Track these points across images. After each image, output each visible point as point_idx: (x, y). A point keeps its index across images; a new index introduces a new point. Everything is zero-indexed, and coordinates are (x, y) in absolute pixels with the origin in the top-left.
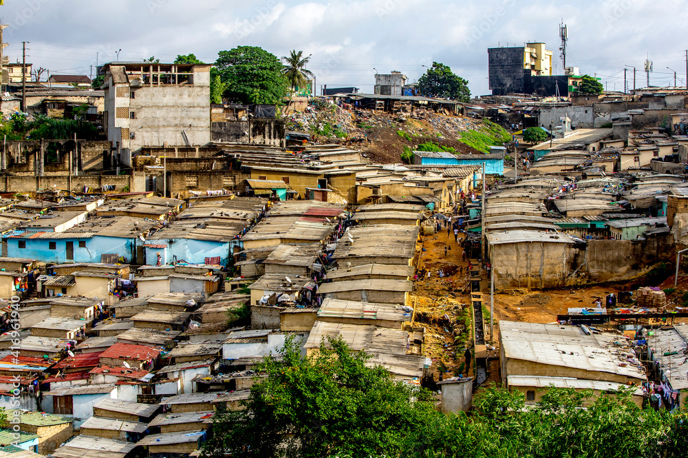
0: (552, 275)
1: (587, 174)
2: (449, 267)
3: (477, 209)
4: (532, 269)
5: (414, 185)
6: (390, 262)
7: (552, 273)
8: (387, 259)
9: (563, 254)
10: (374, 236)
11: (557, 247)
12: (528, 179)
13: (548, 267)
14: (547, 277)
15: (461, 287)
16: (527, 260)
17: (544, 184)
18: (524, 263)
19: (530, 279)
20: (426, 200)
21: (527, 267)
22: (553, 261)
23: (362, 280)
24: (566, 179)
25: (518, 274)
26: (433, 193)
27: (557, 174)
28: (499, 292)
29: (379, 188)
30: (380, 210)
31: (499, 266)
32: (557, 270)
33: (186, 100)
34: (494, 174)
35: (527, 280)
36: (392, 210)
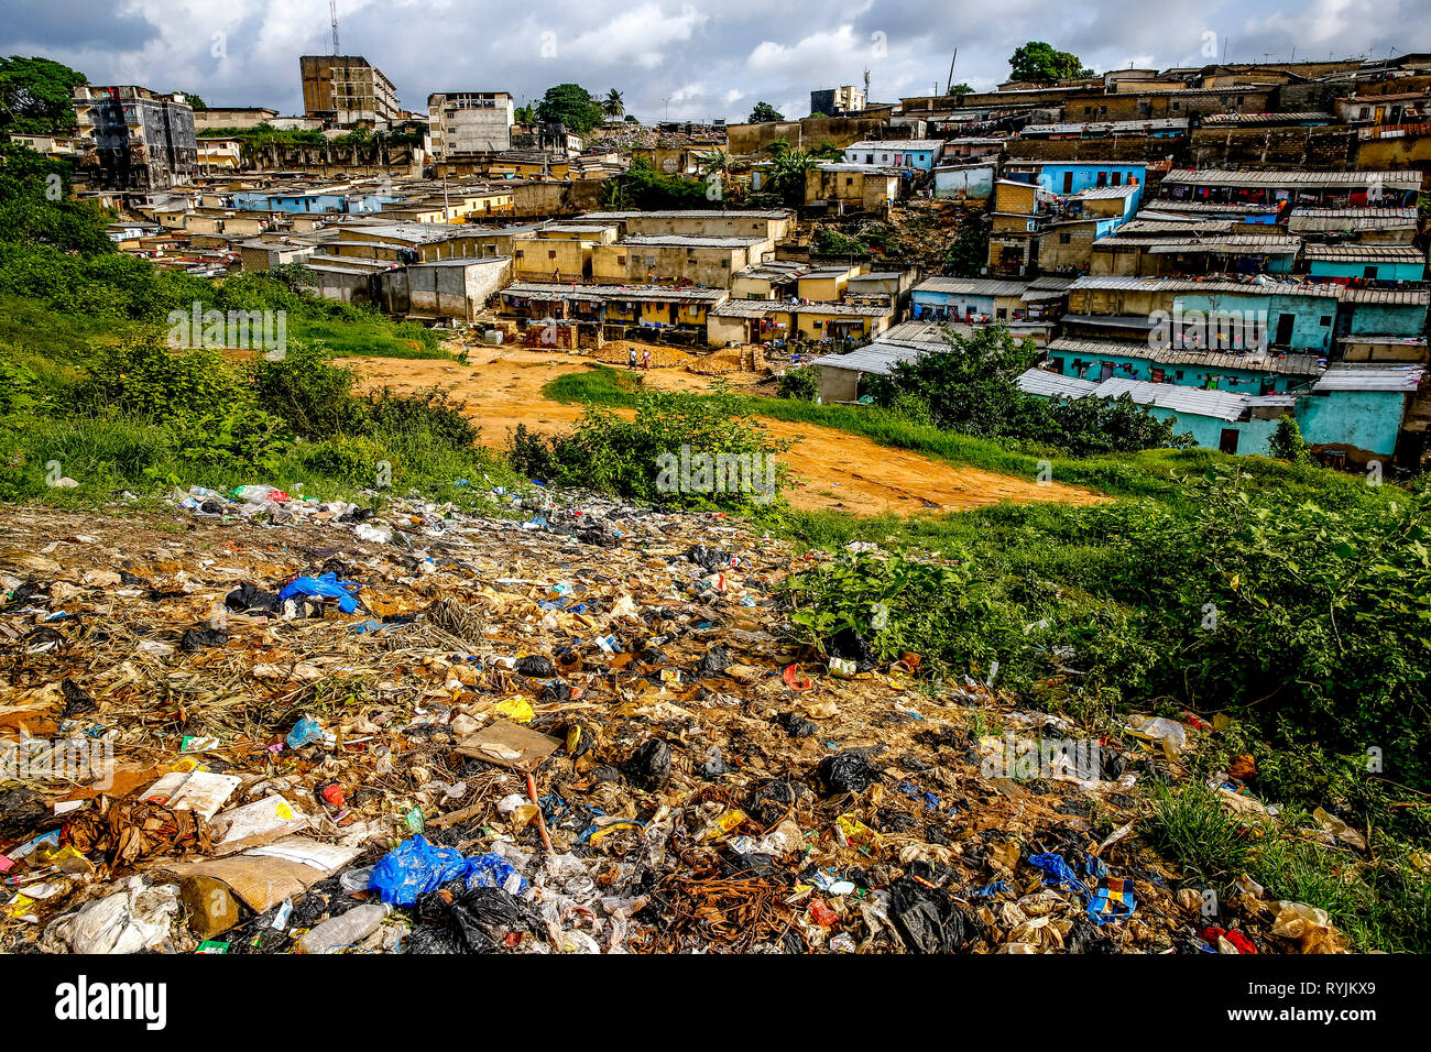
33: (490, 119)
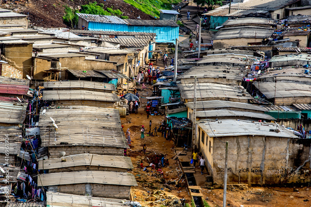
0: (274, 171)
1: (279, 49)
2: (155, 156)
3: (170, 90)
4: (253, 164)
5: (93, 58)
6: (105, 152)
7: (273, 169)
8: (102, 149)
9: (286, 150)
10: (76, 121)
11: (279, 142)
12: (213, 53)
13: (270, 162)
14: (269, 173)
15: (173, 179)
16: (248, 154)
17: (233, 61)
18: (245, 158)
19: (250, 174)
20: (110, 75)
21: (247, 162)
22: (275, 156)
23: (81, 172)
24: (256, 55)
25: (238, 169)
26: (115, 68)
27: (244, 48)
28: (217, 186)
29: (58, 61)
30: (70, 89)
31: (218, 159)
32: (279, 165)
34: (168, 43)
35: (247, 176)
36: (83, 89)
